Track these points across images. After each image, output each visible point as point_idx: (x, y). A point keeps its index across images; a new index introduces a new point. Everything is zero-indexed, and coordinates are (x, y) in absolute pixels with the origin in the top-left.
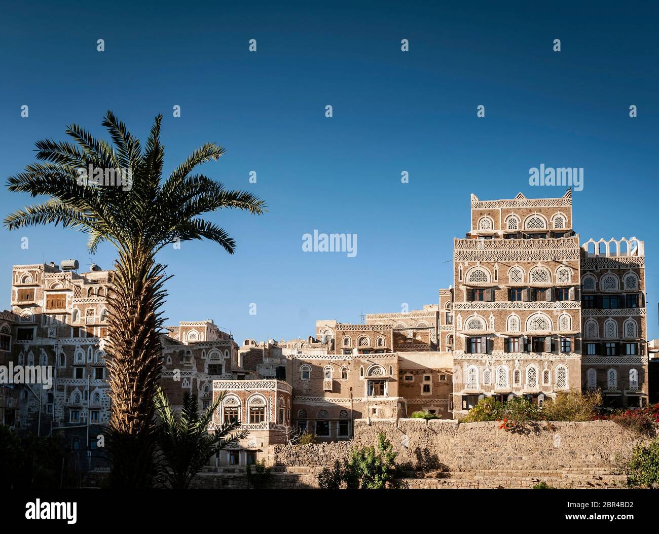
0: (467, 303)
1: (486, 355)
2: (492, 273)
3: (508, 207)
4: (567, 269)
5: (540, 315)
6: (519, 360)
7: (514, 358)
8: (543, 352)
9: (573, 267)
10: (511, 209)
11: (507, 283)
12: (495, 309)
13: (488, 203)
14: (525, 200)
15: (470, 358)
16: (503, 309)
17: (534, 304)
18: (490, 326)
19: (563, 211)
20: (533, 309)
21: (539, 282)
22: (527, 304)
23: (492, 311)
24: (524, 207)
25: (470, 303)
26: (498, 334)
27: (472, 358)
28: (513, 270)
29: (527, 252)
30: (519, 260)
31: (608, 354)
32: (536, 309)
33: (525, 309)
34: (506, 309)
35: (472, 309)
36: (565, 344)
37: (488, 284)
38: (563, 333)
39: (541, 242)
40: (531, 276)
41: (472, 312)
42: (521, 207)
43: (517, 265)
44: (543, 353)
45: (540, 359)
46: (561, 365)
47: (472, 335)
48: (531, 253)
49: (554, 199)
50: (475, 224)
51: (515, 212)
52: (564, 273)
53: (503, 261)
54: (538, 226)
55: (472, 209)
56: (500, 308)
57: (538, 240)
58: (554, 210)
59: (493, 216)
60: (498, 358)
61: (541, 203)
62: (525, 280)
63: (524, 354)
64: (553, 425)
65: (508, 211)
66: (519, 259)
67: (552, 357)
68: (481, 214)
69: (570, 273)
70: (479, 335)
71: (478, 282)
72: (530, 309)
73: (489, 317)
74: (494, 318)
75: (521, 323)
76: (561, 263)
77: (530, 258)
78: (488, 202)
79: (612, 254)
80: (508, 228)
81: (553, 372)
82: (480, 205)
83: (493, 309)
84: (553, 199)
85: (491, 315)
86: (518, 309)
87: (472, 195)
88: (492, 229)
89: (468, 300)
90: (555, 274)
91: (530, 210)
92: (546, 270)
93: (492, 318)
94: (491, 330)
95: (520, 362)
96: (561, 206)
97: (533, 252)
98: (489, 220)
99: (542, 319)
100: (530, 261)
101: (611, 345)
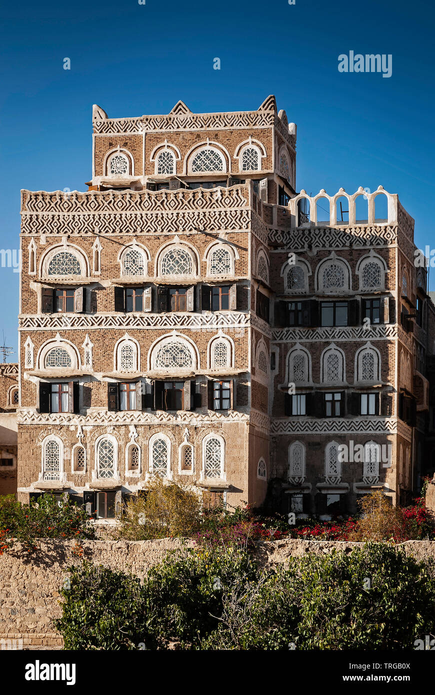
0: (43, 315)
1: (76, 416)
2: (90, 257)
3: (158, 130)
4: (227, 248)
5: (175, 339)
6: (136, 426)
7: (128, 421)
8: (180, 409)
9: (239, 244)
10: (162, 134)
11: (118, 276)
12: (93, 327)
13: (122, 122)
14: (189, 115)
15: (47, 423)
16: (108, 327)
17: (164, 318)
18: (85, 360)
19: (258, 137)
20: (163, 327)
21: (175, 275)
22: (152, 318)
23: (89, 333)
24: (188, 129)
25: (47, 316)
26: (99, 376)
27: (51, 422)
28: (128, 250)
29: (154, 216)
30: (138, 233)
31: (329, 413)
32: (168, 327)
33: (148, 327)
34: (113, 326)
35: (53, 328)
36: (221, 394)
37: (82, 278)
38: (217, 373)
39: (181, 195)
40: (161, 263)
41: (52, 334)
42: (181, 129)
43: (134, 242)
44: (179, 412)
45: (175, 423)
46: (212, 435)
47: (53, 378)
48: (162, 218)
49: (242, 112)
50: (98, 164)
51: (170, 139)
52: (220, 257)
53: (110, 234)
54: (212, 167)
55: (94, 135)
56: (103, 326)
57: (175, 192)
58: (243, 135)
59: (133, 150)
60: (99, 422)
61: (217, 120)
62: (150, 272)
63: (145, 414)
64: (88, 548)
65: (157, 138)
66: (139, 230)
67: (196, 419)
68: (111, 144)
69: (233, 257)
70: (66, 377)
71: (64, 276)
72: (158, 327)
73: (83, 342)
74: (91, 345)
75: (141, 355)
76: (216, 237)
77: (159, 228)
78: (122, 120)
79: (342, 220)
80: (156, 171)
81: (199, 448)
82: (108, 127)
83: (89, 327)
84: (239, 113)
85: (87, 340)
86: (135, 327)
87: (95, 106)
88: (131, 173)
89: (44, 310)
90: (204, 259)
91: (198, 136)
92: (187, 251)
93: (88, 346)
94: (87, 369)
95: (139, 429)
96: (255, 127)
97: (165, 216)
98: (124, 156)
99: (180, 346)
100: (158, 233)
101: (333, 397)
